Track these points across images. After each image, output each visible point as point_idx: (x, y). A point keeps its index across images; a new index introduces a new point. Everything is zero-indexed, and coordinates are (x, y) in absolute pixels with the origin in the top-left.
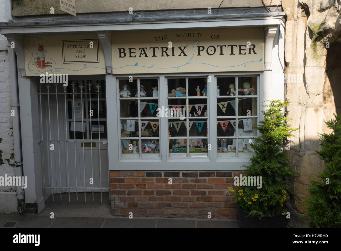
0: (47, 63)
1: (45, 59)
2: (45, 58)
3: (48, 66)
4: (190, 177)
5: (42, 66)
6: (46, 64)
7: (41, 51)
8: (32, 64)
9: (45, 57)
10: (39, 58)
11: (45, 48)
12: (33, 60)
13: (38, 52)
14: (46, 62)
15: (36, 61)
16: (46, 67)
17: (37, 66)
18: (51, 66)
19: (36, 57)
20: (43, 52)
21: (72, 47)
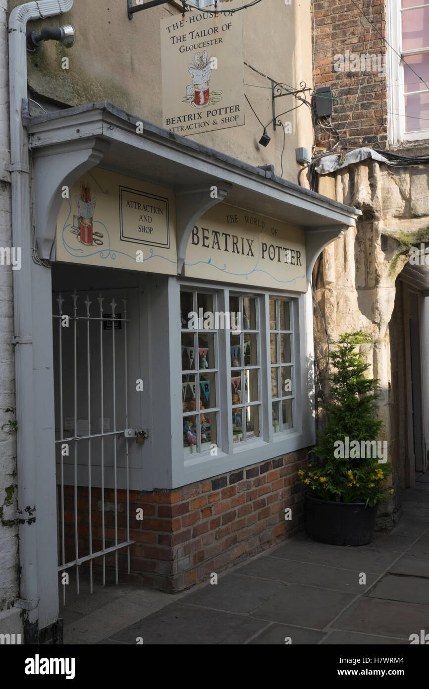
0: (96, 233)
1: (93, 222)
2: (92, 220)
3: (96, 241)
4: (252, 477)
5: (86, 238)
6: (94, 237)
7: (86, 201)
8: (70, 231)
9: (92, 218)
10: (81, 218)
11: (92, 195)
12: (70, 221)
13: (82, 203)
14: (94, 232)
15: (77, 225)
16: (94, 244)
17: (79, 237)
18: (102, 244)
19: (78, 214)
20: (88, 205)
21: (134, 204)
